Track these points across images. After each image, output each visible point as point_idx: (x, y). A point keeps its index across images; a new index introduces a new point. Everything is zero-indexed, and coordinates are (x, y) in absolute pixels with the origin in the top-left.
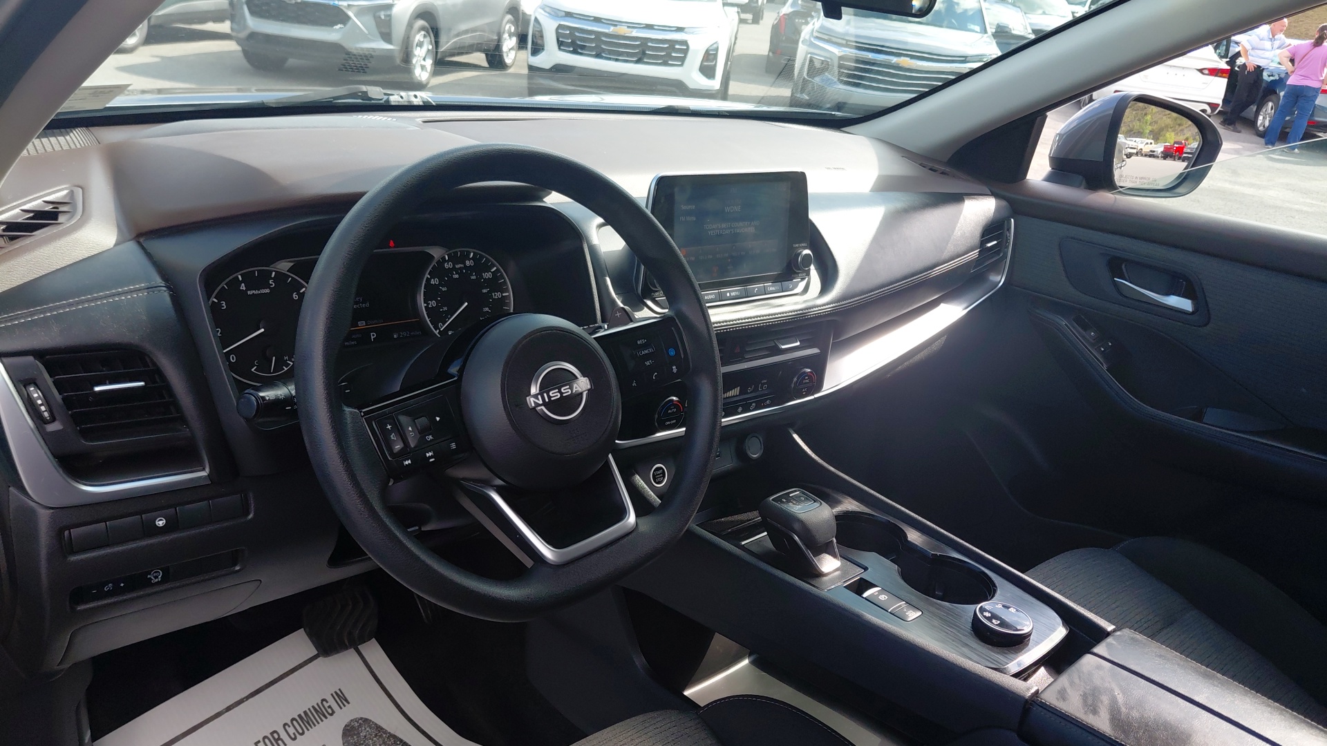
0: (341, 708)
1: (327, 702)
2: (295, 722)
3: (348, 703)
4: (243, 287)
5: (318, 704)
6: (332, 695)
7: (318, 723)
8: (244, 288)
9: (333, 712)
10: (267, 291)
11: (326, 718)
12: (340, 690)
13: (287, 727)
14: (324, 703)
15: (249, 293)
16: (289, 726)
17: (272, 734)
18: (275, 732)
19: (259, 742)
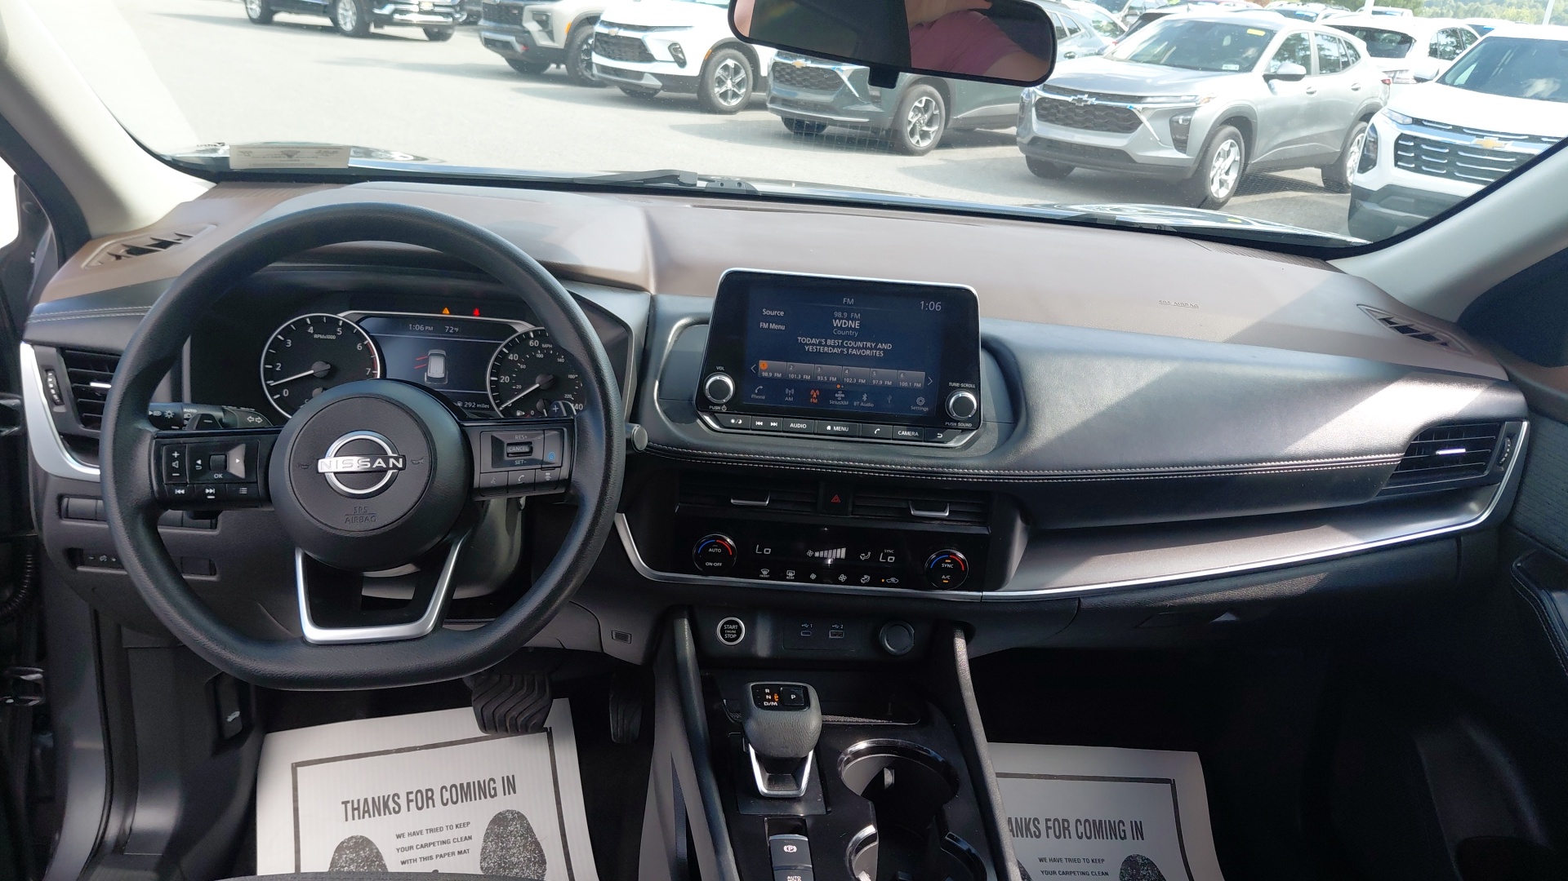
0: (505, 794)
1: (495, 783)
2: (454, 789)
3: (515, 792)
4: (311, 330)
5: (484, 781)
6: (503, 778)
7: (475, 799)
8: (312, 332)
9: (495, 795)
10: (334, 337)
11: (485, 797)
12: (513, 776)
13: (444, 790)
14: (492, 782)
15: (316, 336)
16: (447, 791)
17: (427, 791)
18: (431, 790)
19: (412, 793)
